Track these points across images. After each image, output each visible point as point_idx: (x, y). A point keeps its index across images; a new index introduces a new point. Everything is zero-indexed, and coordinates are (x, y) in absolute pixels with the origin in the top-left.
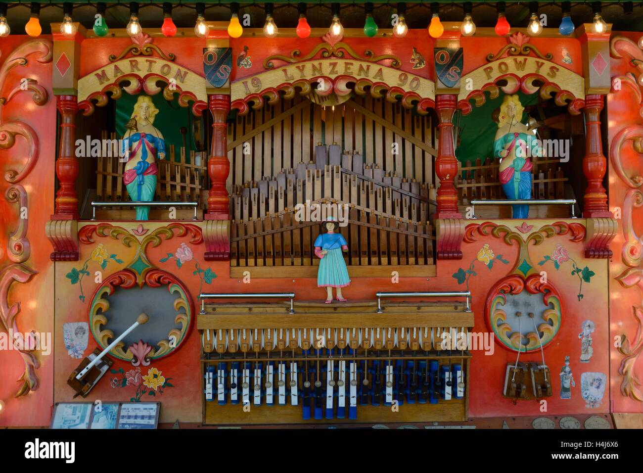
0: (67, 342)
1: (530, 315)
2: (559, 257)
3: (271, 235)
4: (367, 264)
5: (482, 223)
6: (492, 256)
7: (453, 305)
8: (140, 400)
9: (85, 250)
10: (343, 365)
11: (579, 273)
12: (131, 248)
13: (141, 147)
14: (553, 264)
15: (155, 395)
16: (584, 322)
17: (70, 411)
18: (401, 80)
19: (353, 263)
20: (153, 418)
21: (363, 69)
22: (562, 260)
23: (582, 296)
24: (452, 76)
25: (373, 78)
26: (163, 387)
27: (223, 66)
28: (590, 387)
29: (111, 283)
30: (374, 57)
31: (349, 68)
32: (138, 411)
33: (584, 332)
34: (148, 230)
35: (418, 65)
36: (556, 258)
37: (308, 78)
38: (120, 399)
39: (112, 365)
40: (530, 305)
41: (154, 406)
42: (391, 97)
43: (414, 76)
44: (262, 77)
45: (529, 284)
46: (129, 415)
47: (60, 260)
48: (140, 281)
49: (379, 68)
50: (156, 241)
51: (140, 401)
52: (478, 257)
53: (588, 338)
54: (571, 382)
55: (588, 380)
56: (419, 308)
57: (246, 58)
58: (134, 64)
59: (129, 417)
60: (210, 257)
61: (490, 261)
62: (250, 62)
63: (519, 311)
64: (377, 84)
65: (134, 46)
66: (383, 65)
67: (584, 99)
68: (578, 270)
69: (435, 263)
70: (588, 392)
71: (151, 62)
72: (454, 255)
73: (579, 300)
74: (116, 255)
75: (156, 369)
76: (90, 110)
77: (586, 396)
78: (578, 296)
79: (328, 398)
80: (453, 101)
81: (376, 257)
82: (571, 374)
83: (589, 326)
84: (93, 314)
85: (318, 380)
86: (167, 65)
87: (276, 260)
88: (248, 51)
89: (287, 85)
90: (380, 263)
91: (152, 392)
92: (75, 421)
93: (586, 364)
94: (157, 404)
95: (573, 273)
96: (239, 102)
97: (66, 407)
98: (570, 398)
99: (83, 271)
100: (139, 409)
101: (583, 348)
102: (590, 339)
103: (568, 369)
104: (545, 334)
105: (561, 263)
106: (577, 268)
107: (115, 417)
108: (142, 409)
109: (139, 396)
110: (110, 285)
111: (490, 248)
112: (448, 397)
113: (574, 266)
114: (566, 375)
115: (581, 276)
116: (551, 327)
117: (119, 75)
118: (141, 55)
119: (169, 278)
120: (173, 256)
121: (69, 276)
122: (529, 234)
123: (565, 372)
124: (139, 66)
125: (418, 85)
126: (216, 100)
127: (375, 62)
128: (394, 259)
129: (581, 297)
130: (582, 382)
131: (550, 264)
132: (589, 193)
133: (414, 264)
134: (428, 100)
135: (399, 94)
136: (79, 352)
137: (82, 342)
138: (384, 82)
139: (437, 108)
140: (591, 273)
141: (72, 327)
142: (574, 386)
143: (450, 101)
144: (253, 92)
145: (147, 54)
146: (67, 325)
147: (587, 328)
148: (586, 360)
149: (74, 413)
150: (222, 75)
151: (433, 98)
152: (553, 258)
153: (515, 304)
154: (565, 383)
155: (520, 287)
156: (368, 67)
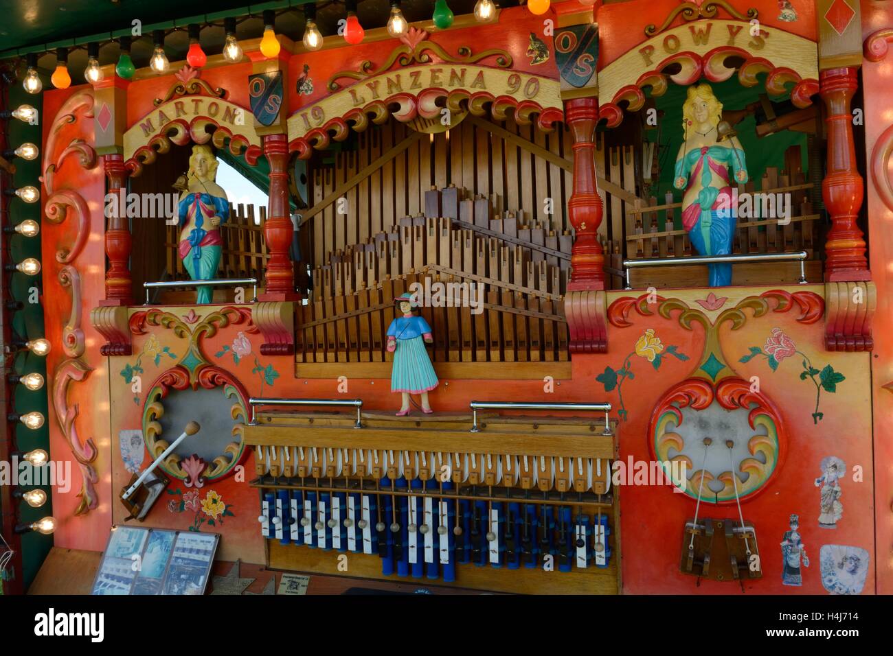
0: (124, 454)
1: (730, 444)
2: (776, 350)
3: (344, 320)
4: (471, 360)
5: (640, 295)
6: (660, 348)
7: (587, 423)
8: (200, 530)
9: (138, 341)
10: (428, 503)
11: (815, 376)
12: (182, 340)
13: (195, 211)
14: (767, 361)
15: (214, 525)
16: (825, 460)
17: (126, 536)
18: (510, 84)
19: (451, 358)
20: (209, 553)
21: (457, 75)
22: (782, 355)
23: (821, 415)
24: (582, 70)
25: (471, 87)
26: (224, 515)
27: (273, 96)
28: (837, 570)
29: (163, 383)
30: (471, 56)
31: (437, 77)
32: (194, 544)
33: (826, 476)
34: (200, 317)
35: (539, 59)
36: (772, 350)
37: (383, 99)
38: (178, 527)
39: (169, 483)
40: (729, 427)
41: (212, 539)
42: (498, 112)
43: (531, 77)
44: (324, 104)
45: (720, 392)
46: (185, 547)
47: (115, 354)
48: (193, 380)
49: (479, 72)
50: (209, 330)
51: (199, 532)
52: (636, 349)
53: (834, 487)
54: (802, 558)
55: (833, 558)
56: (536, 426)
57: (307, 81)
58: (180, 108)
59: (184, 550)
60: (267, 351)
61: (657, 356)
62: (312, 86)
63: (710, 436)
64: (478, 96)
65: (179, 83)
66: (484, 66)
67: (817, 79)
68: (813, 372)
69: (570, 359)
70: (834, 579)
71: (197, 101)
72: (593, 346)
73: (816, 422)
74: (169, 348)
75: (215, 492)
76: (137, 169)
77: (831, 584)
78: (813, 415)
79: (410, 549)
80: (591, 108)
81: (483, 349)
82: (801, 546)
83: (835, 466)
84: (146, 421)
85: (394, 522)
86: (214, 103)
87: (351, 354)
88: (308, 71)
89: (355, 112)
90: (489, 359)
91: (211, 522)
92: (128, 549)
93: (829, 530)
94: (216, 536)
95: (803, 376)
96: (297, 142)
97: (123, 531)
98: (800, 585)
99: (137, 368)
100: (196, 541)
101: (823, 503)
102: (837, 488)
103: (795, 536)
104: (751, 475)
105: (781, 358)
106: (810, 368)
107: (170, 549)
108: (199, 541)
109: (197, 525)
110: (162, 386)
111: (656, 336)
112: (581, 563)
113: (804, 364)
114: (792, 546)
115: (819, 381)
116: (761, 466)
117: (165, 123)
118: (187, 94)
119: (223, 378)
120: (229, 348)
121: (123, 374)
122: (719, 312)
123: (790, 541)
124: (186, 108)
125: (537, 90)
126: (271, 142)
127: (475, 63)
128: (509, 353)
129: (818, 417)
130: (822, 559)
131: (760, 362)
132: (832, 239)
133: (539, 359)
134: (552, 111)
135: (508, 106)
136: (136, 466)
137: (138, 454)
138: (486, 90)
139: (567, 120)
140: (837, 377)
141: (127, 435)
142: (807, 566)
143: (586, 107)
144: (314, 126)
145: (193, 92)
146: (122, 432)
147: (832, 470)
148: (830, 524)
149: (129, 539)
150: (271, 108)
151: (560, 106)
152: (766, 350)
153: (703, 425)
154: (791, 559)
155: (704, 399)
156: (463, 72)
